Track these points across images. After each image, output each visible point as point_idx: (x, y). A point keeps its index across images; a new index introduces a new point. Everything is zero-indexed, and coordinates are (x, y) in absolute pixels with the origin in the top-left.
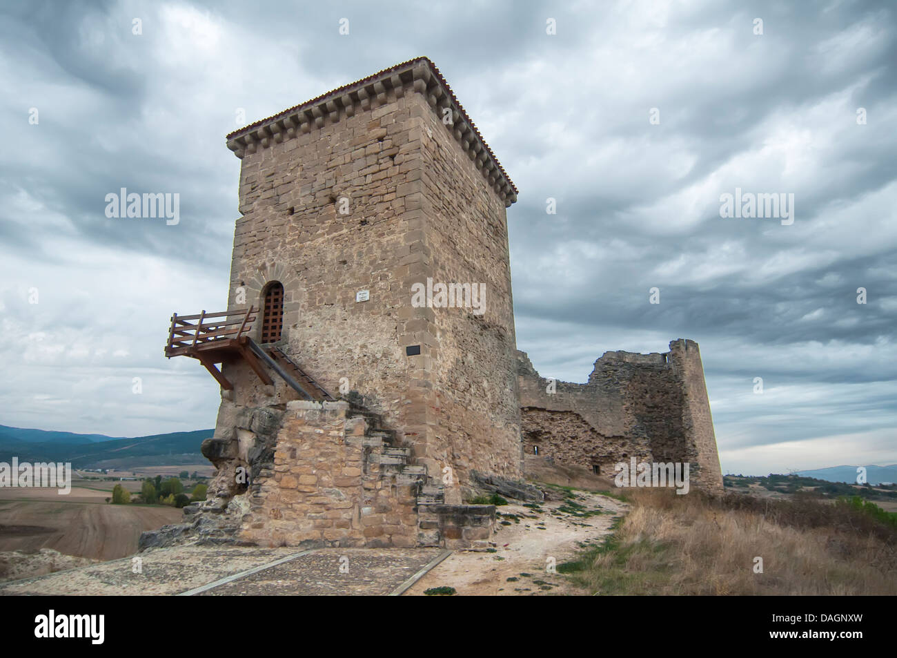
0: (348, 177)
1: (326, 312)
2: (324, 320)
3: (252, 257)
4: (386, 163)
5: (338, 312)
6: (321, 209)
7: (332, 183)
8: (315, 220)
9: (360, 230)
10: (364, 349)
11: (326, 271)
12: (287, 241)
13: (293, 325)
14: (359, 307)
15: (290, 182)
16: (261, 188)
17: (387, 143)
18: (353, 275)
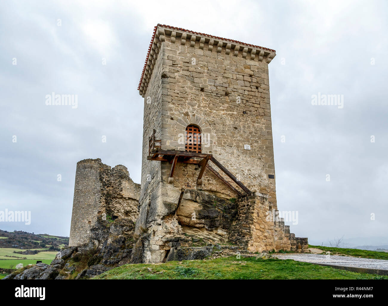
0: (235, 87)
1: (228, 149)
2: (227, 153)
3: (177, 105)
4: (254, 89)
5: (235, 151)
6: (221, 96)
7: (227, 85)
8: (218, 101)
9: (243, 115)
10: (250, 172)
11: (226, 129)
12: (201, 105)
13: (210, 151)
14: (245, 152)
15: (200, 73)
16: (180, 67)
17: (254, 80)
18: (241, 135)
